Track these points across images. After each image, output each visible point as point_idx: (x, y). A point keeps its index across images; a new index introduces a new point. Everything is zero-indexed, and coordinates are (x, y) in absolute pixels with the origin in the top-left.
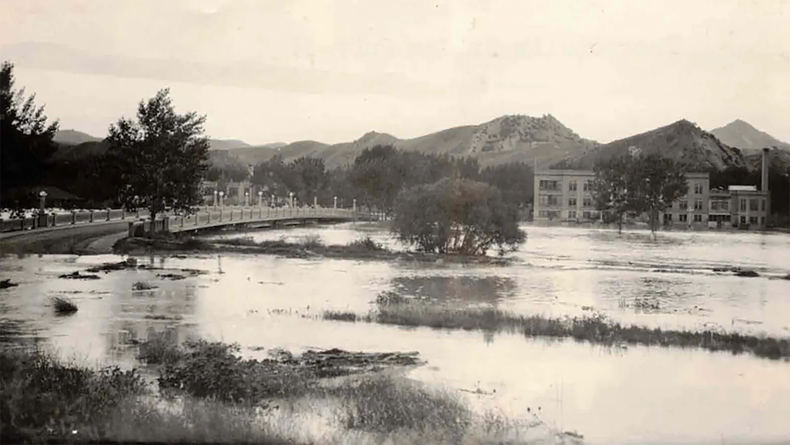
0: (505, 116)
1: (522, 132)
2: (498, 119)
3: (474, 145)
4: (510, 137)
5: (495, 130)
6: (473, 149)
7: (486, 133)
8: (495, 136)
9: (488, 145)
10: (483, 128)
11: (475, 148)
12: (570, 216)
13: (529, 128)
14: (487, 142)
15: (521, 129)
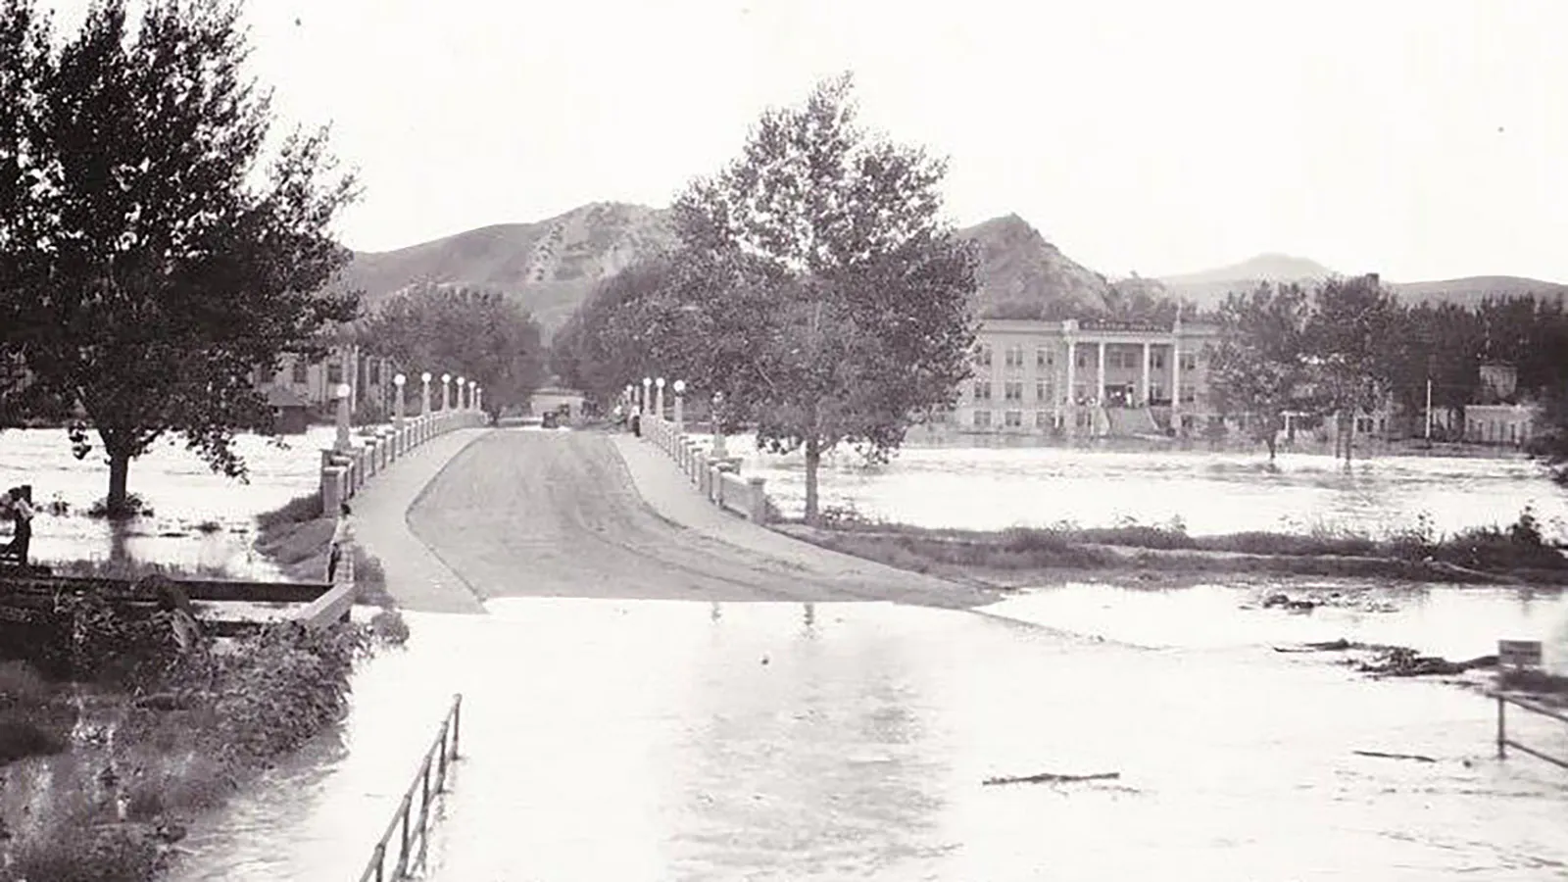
0: (593, 203)
1: (636, 236)
2: (579, 210)
3: (539, 265)
4: (616, 248)
5: (577, 232)
6: (537, 274)
7: (560, 239)
8: (580, 246)
9: (569, 267)
10: (554, 228)
11: (542, 271)
12: (977, 422)
13: (648, 231)
14: (564, 259)
15: (631, 229)
